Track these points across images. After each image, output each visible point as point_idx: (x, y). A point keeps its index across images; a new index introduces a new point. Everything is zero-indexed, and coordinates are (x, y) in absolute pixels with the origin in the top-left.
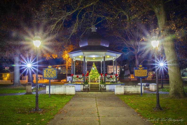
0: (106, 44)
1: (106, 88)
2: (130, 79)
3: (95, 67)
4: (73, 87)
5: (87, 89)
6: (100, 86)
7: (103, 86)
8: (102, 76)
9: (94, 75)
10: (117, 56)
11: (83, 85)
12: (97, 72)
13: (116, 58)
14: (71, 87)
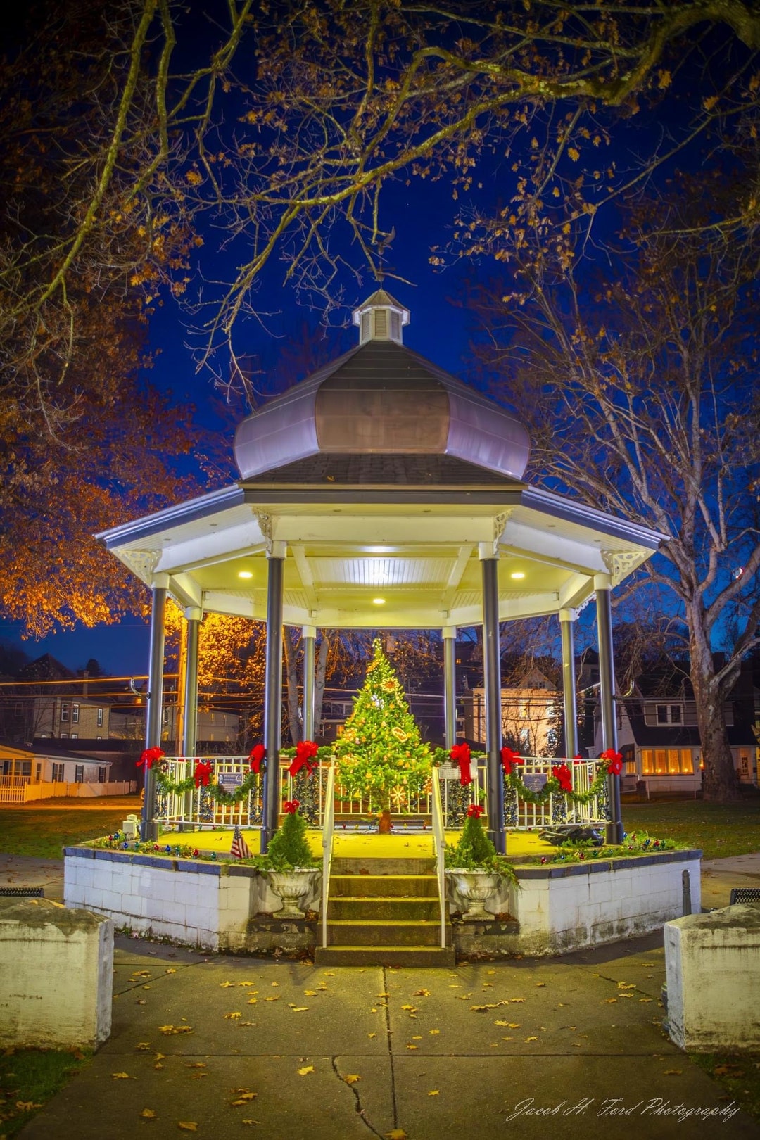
0: (501, 446)
1: (521, 917)
2: (641, 785)
3: (390, 683)
4: (78, 935)
5: (300, 923)
6: (451, 884)
7: (486, 884)
8: (465, 772)
9: (380, 762)
10: (608, 565)
11: (246, 882)
12: (407, 731)
13: (598, 583)
14: (52, 928)
